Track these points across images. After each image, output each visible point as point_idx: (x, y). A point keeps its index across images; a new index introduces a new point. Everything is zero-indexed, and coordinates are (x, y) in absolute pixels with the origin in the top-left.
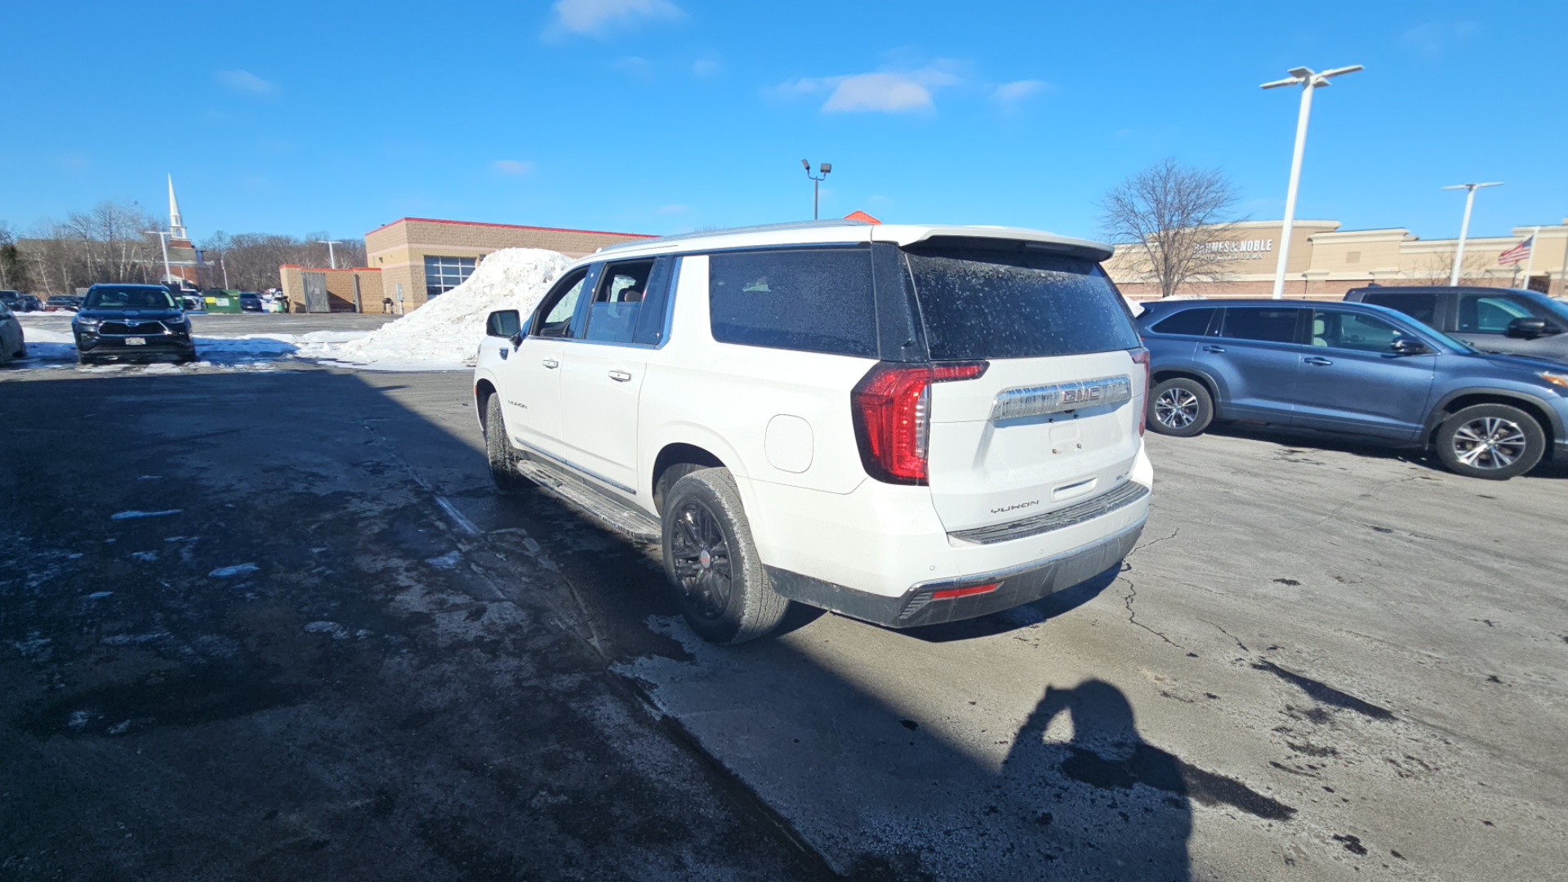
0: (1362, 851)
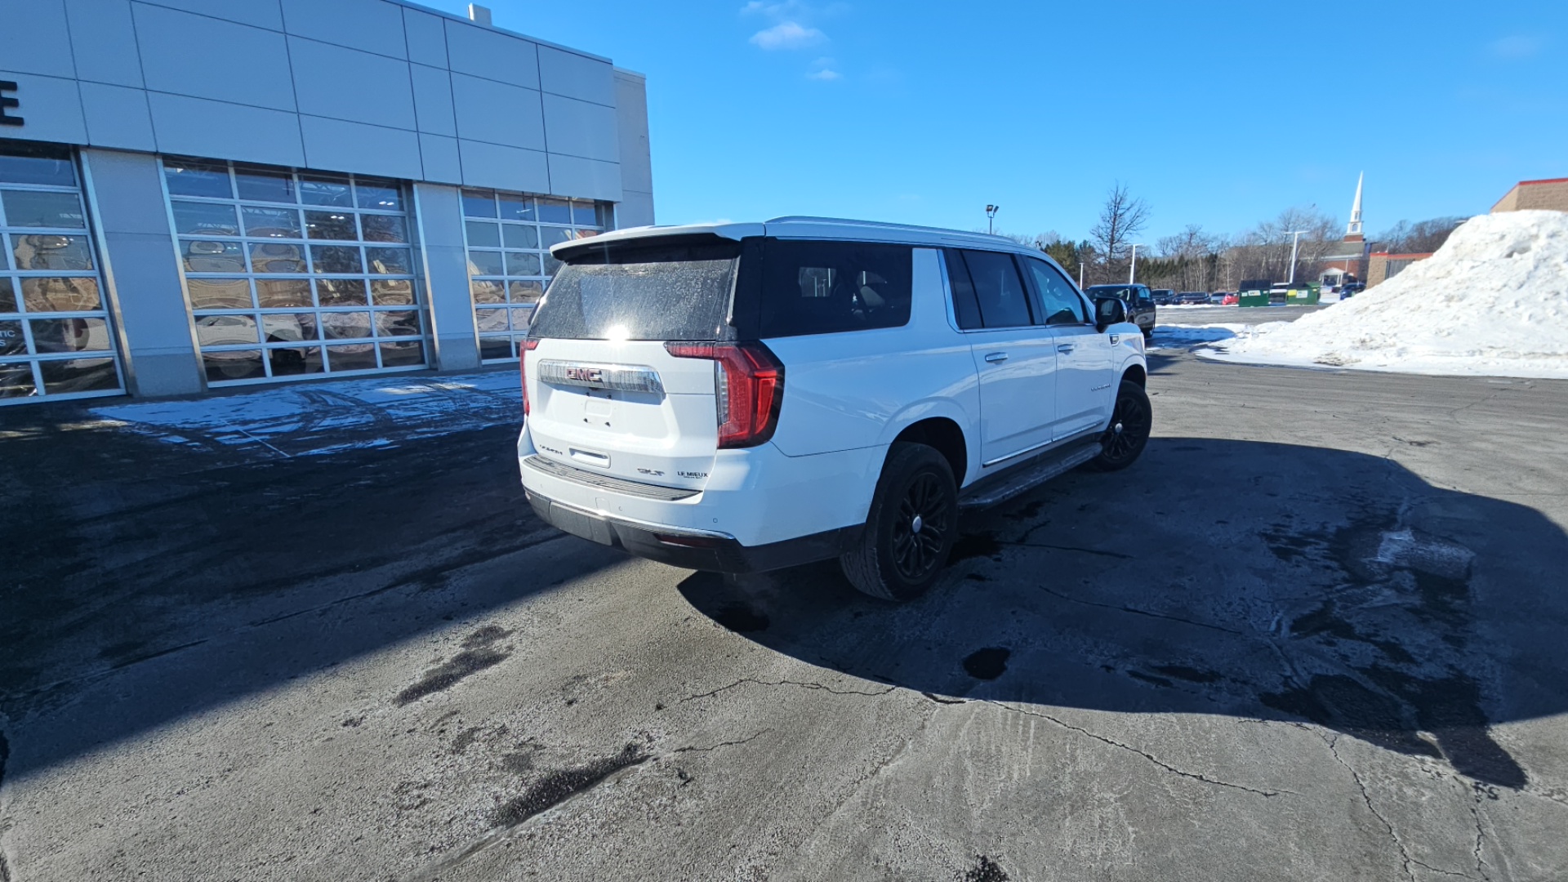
0: (345, 725)
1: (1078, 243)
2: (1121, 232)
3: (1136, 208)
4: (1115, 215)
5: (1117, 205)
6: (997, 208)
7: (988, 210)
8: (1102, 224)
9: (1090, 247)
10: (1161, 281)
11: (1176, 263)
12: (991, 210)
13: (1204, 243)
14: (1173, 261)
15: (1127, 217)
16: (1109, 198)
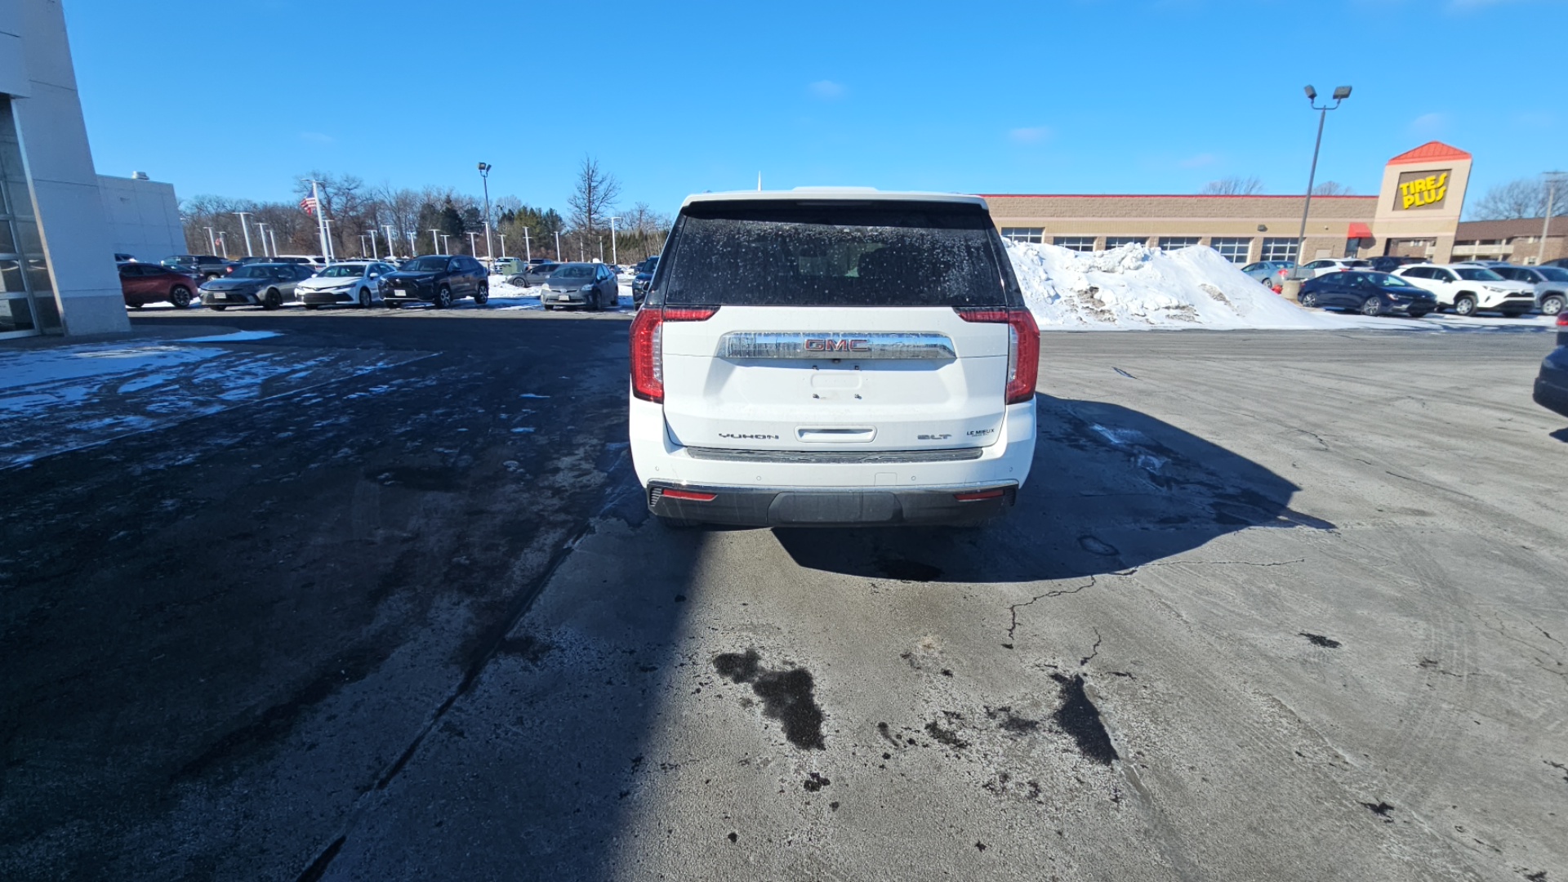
1: (545, 211)
2: (597, 204)
3: (608, 182)
4: (590, 186)
5: (590, 179)
6: (489, 166)
7: (481, 168)
8: (578, 194)
9: (556, 216)
10: (627, 253)
11: (637, 237)
12: (484, 168)
13: (653, 219)
14: (634, 236)
15: (601, 190)
16: (582, 170)
